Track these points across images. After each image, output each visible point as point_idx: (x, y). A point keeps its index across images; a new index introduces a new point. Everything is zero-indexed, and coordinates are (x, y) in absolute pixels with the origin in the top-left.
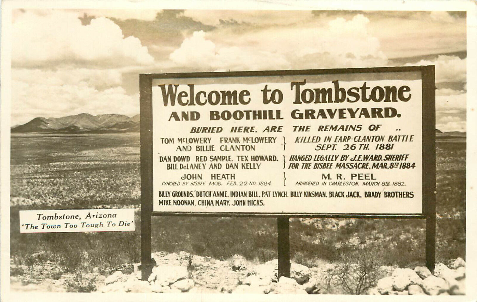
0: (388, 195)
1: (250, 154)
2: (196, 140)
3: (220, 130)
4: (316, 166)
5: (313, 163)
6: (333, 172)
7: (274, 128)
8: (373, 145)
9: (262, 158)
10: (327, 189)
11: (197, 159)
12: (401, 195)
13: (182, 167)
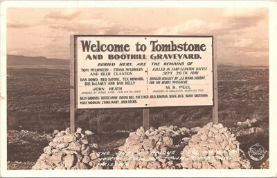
0: (196, 96)
1: (130, 77)
2: (101, 70)
3: (114, 64)
4: (163, 83)
5: (161, 81)
6: (171, 85)
7: (142, 64)
8: (189, 72)
9: (136, 79)
10: (168, 94)
11: (102, 79)
12: (202, 96)
13: (93, 84)
